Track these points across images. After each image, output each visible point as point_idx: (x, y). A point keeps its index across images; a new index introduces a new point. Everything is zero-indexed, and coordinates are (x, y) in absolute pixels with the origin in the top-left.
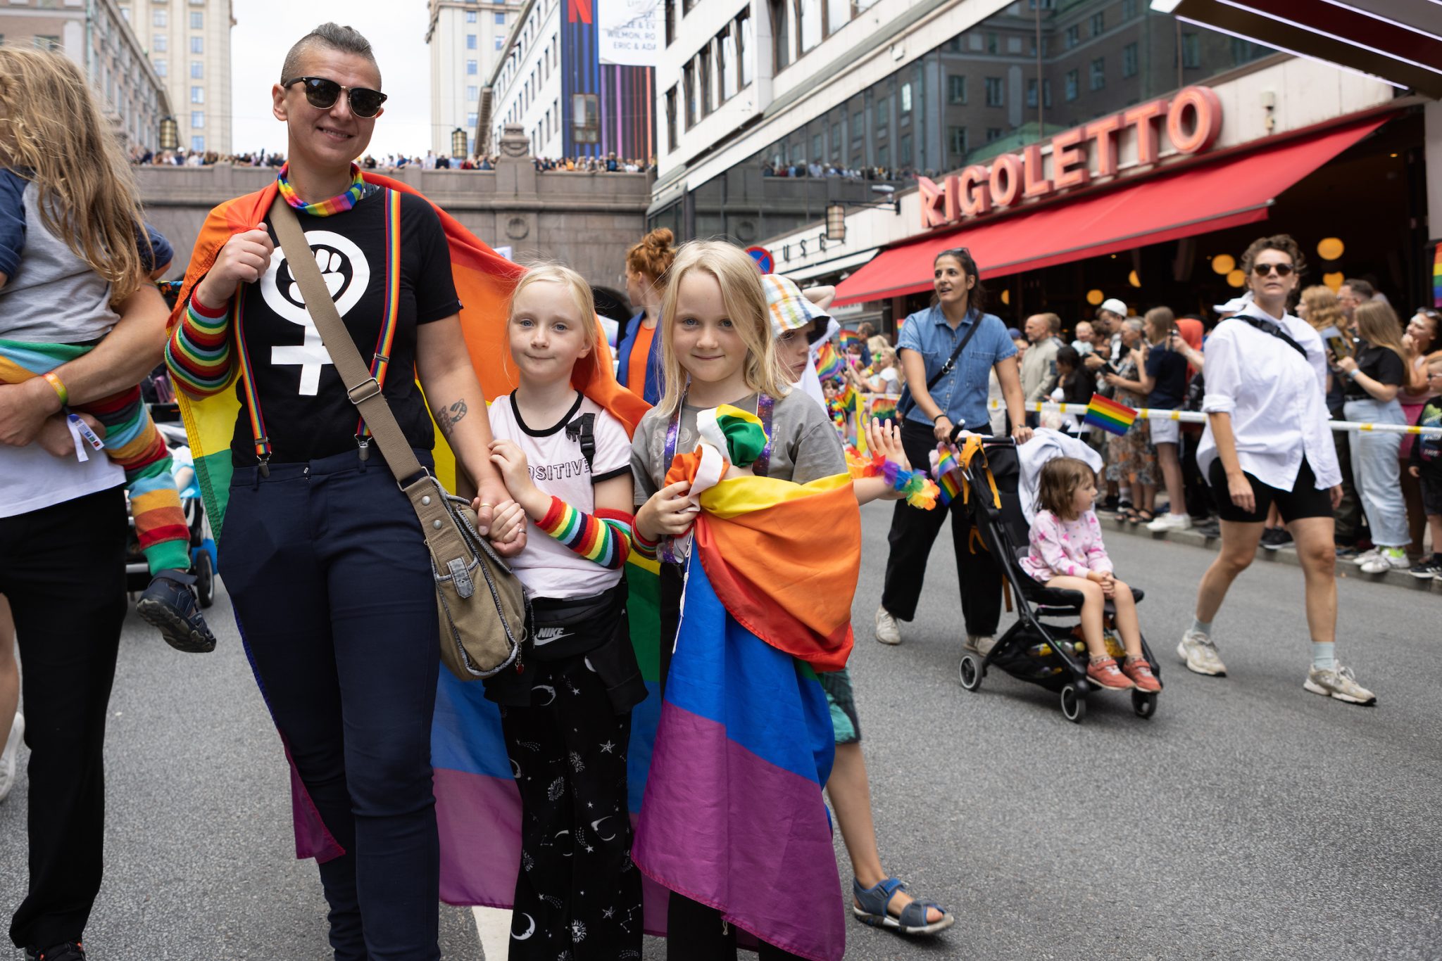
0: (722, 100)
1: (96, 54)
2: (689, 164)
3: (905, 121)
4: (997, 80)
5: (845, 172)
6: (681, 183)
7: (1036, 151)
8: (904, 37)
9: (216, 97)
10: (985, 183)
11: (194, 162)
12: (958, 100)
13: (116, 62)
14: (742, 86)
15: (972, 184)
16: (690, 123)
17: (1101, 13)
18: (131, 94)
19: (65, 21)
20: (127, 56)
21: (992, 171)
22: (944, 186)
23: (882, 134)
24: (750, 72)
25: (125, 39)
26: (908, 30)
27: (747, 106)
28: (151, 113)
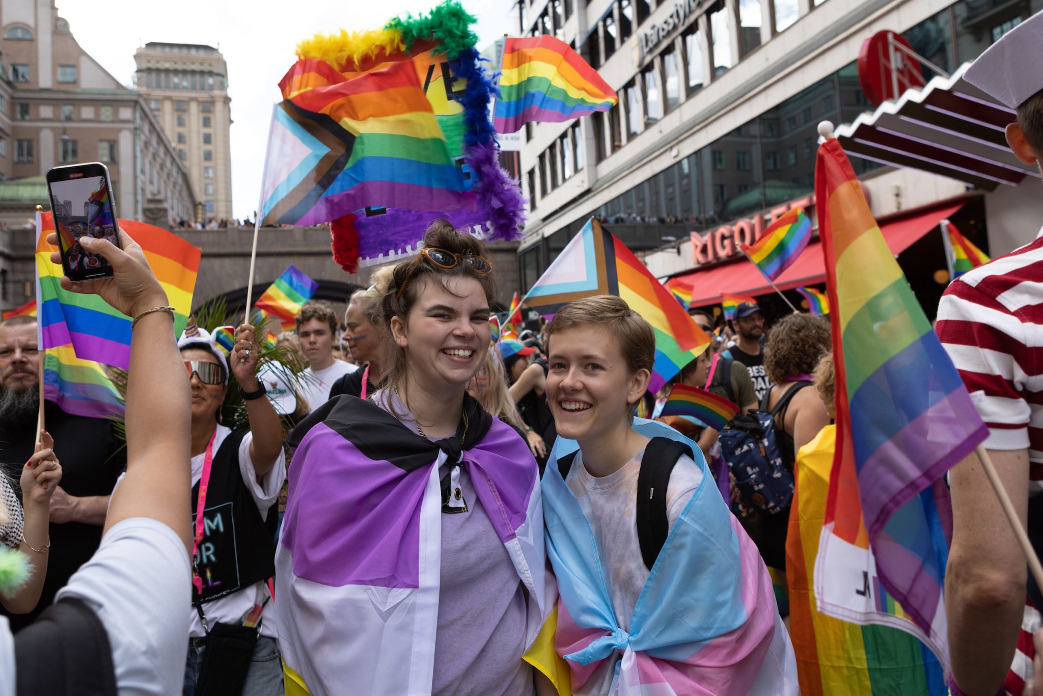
0: (564, 180)
1: (142, 151)
2: (545, 219)
3: (685, 182)
4: (744, 154)
5: (647, 219)
6: (540, 232)
7: (762, 218)
8: (678, 143)
9: (221, 173)
10: (731, 237)
11: (214, 226)
12: (719, 167)
13: (155, 156)
14: (576, 170)
15: (723, 238)
16: (544, 193)
17: (809, 109)
18: (165, 176)
19: (120, 130)
20: (162, 151)
21: (736, 229)
22: (707, 238)
23: (670, 190)
24: (582, 162)
25: (160, 140)
26: (681, 138)
27: (581, 184)
28: (178, 188)
